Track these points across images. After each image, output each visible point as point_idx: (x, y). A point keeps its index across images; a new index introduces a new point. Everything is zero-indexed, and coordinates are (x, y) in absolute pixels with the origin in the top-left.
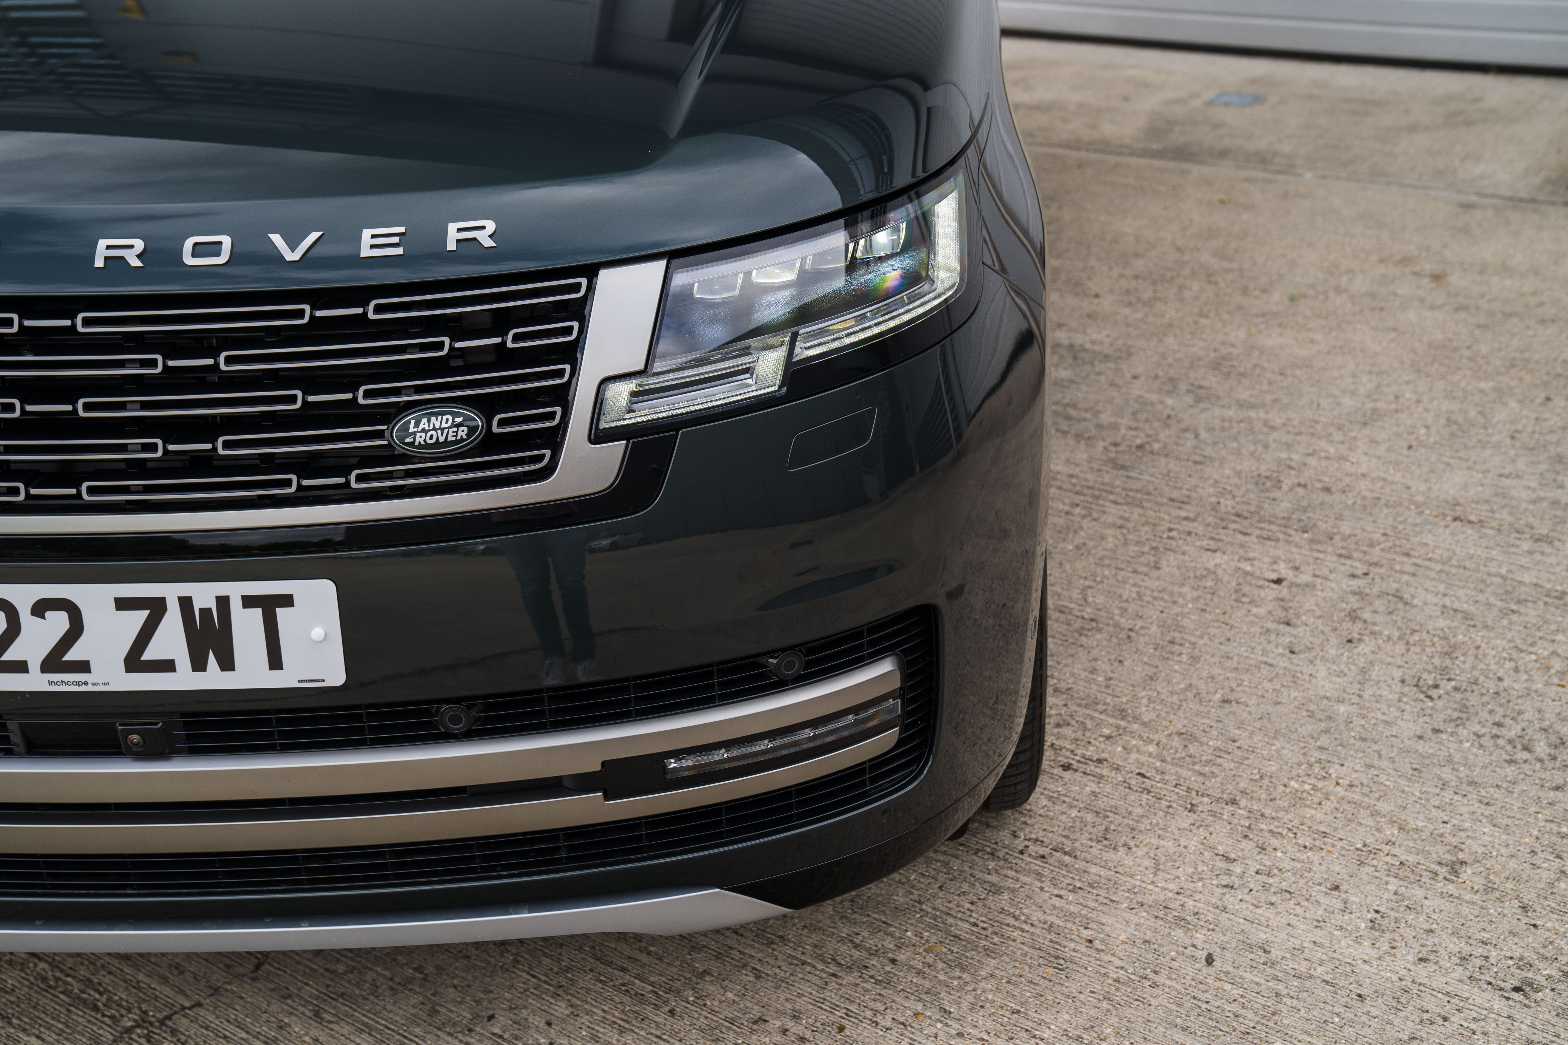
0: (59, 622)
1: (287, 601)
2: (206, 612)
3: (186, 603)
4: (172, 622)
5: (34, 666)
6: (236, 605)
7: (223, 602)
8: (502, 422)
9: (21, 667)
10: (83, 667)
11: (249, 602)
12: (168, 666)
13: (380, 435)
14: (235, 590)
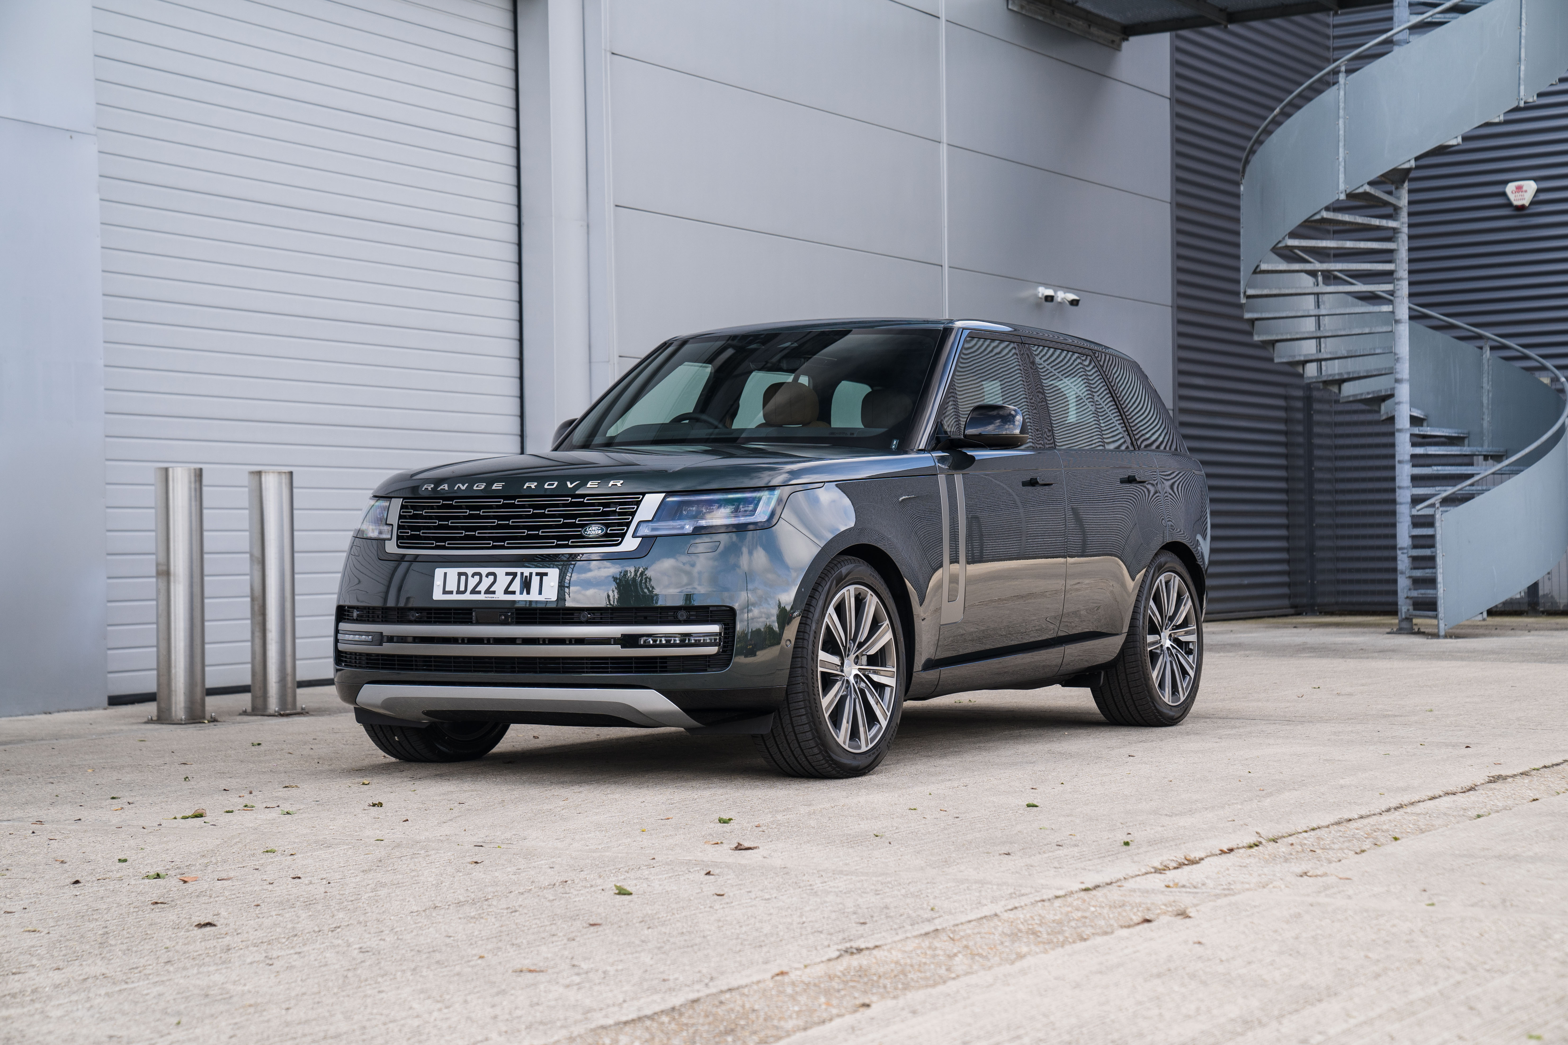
0: (491, 578)
1: (546, 574)
2: (526, 577)
3: (522, 574)
4: (518, 579)
5: (483, 592)
6: (534, 575)
7: (531, 574)
8: (611, 530)
9: (479, 592)
10: (494, 592)
11: (537, 574)
12: (514, 593)
13: (579, 531)
14: (535, 570)
